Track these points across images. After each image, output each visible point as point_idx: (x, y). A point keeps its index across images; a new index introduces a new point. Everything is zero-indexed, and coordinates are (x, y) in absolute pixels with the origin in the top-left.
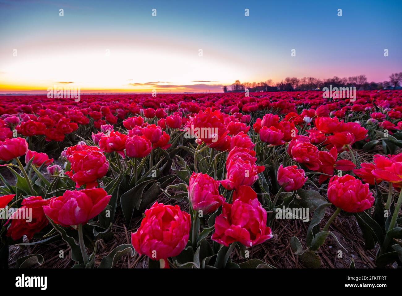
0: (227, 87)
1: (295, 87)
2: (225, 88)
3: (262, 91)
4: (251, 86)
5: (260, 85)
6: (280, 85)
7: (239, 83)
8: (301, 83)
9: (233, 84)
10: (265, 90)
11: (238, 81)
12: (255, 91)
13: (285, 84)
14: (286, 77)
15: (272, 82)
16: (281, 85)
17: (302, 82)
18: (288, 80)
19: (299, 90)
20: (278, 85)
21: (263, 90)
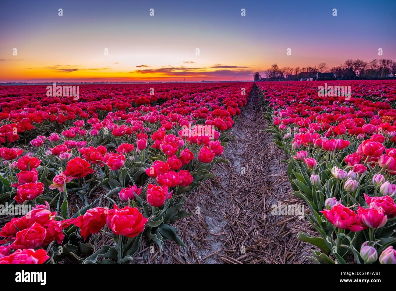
0: (260, 74)
1: (358, 73)
2: (257, 75)
3: (311, 79)
4: (293, 72)
5: (306, 71)
6: (337, 70)
7: (277, 68)
8: (369, 67)
9: (268, 70)
10: (316, 77)
11: (275, 66)
12: (300, 79)
13: (344, 69)
14: (346, 60)
15: (326, 66)
16: (339, 70)
17: (371, 66)
18: (349, 63)
19: (365, 78)
20: (333, 70)
21: (311, 77)
